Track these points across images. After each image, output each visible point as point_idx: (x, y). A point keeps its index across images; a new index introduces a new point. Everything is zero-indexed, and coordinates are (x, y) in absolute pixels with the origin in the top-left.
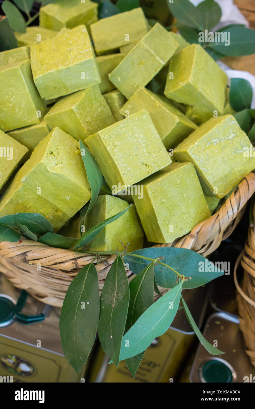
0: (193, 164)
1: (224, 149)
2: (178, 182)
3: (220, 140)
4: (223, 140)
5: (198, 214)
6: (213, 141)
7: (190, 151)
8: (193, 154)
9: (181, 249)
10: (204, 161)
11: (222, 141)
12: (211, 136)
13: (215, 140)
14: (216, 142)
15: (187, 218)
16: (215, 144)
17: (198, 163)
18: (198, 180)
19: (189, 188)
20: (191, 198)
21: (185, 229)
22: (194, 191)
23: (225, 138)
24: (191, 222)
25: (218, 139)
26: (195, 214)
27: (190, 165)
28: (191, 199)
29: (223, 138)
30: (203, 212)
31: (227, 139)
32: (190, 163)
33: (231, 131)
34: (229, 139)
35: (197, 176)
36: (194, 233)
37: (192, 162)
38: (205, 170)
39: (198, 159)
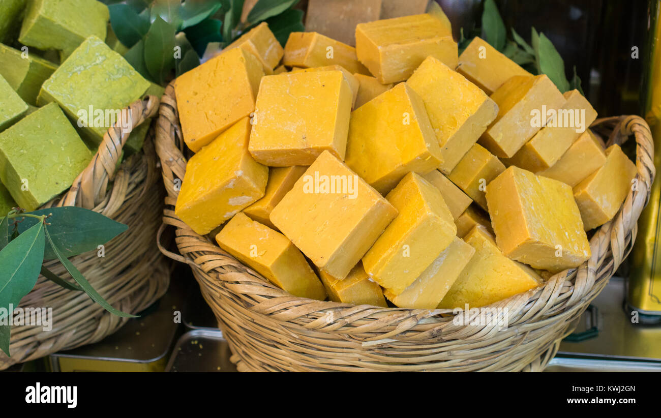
0: (57, 104)
1: (93, 77)
2: (39, 127)
3: (85, 67)
4: (90, 66)
5: (79, 163)
6: (75, 70)
7: (46, 87)
8: (51, 90)
9: (63, 208)
10: (69, 96)
11: (87, 68)
12: (72, 64)
13: (78, 68)
14: (80, 70)
15: (62, 169)
16: (79, 73)
17: (60, 100)
18: (68, 122)
19: (57, 133)
20: (63, 144)
21: (62, 183)
22: (65, 135)
23: (91, 64)
24: (70, 173)
25: (82, 67)
26: (73, 163)
27: (51, 105)
28: (64, 146)
29: (88, 64)
30: (85, 159)
31: (94, 65)
32: (52, 103)
33: (97, 54)
34: (97, 64)
35: (65, 116)
36: (75, 185)
37: (55, 101)
38: (72, 105)
39: (60, 94)
